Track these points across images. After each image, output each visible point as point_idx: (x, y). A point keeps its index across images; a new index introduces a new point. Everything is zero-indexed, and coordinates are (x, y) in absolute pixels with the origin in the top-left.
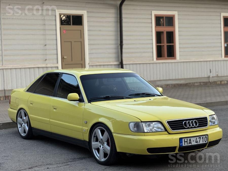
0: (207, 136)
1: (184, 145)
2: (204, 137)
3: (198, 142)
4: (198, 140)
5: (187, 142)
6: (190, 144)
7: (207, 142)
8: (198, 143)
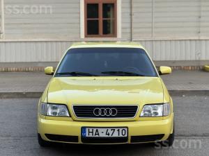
0: (126, 129)
1: (87, 136)
2: (121, 129)
3: (111, 134)
4: (110, 132)
5: (92, 132)
6: (97, 136)
7: (126, 136)
8: (110, 136)
